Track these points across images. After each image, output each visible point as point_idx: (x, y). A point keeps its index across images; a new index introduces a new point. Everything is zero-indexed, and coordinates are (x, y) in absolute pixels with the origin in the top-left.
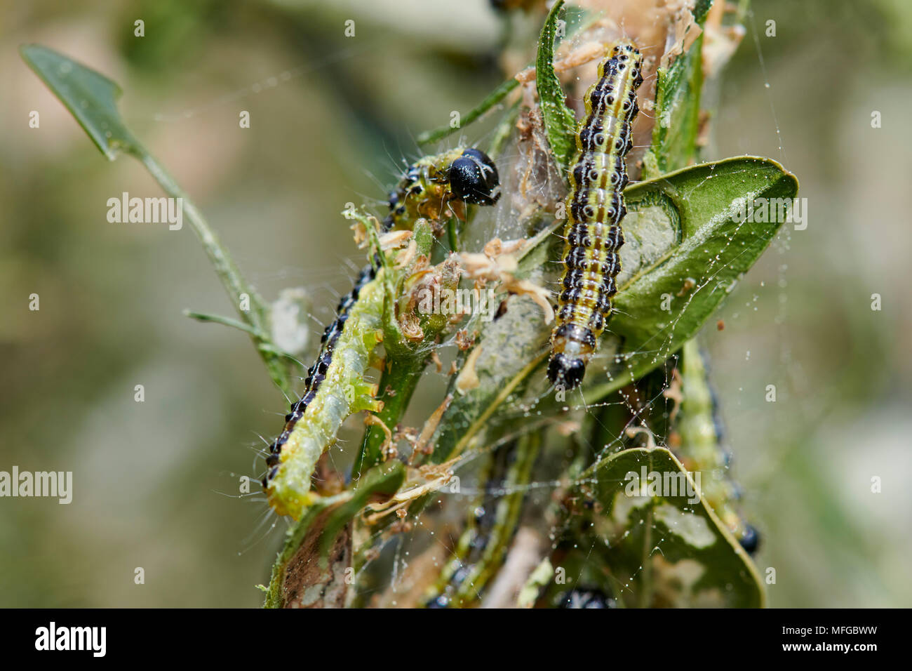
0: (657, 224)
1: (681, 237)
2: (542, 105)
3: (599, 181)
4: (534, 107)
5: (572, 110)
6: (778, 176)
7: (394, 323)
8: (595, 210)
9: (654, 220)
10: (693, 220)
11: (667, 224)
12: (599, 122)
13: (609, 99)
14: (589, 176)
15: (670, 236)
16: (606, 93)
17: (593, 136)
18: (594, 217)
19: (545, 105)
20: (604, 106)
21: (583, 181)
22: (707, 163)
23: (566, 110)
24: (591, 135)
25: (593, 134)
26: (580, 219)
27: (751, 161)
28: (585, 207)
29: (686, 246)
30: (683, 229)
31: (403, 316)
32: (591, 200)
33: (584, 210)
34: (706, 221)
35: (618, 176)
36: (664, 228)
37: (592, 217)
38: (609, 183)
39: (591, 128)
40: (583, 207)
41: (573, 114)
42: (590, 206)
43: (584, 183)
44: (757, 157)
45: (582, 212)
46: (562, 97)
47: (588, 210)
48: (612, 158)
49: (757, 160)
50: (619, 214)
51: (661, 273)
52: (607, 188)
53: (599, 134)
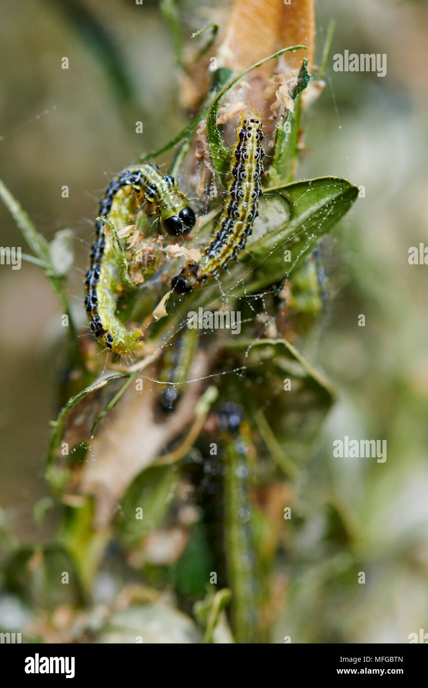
0: (277, 210)
1: (291, 218)
2: (210, 145)
3: (244, 198)
4: (205, 144)
5: (227, 148)
6: (348, 187)
7: (127, 277)
8: (241, 214)
9: (276, 208)
10: (298, 210)
11: (283, 210)
12: (242, 166)
13: (245, 156)
14: (239, 195)
15: (284, 216)
16: (243, 153)
17: (239, 174)
18: (240, 218)
19: (211, 145)
20: (243, 159)
21: (235, 197)
22: (307, 180)
23: (224, 148)
24: (238, 172)
25: (240, 173)
26: (231, 216)
27: (332, 179)
28: (236, 211)
29: (295, 223)
30: (292, 213)
31: (132, 273)
32: (240, 208)
33: (234, 213)
34: (306, 210)
35: (256, 193)
36: (280, 212)
37: (238, 218)
38: (251, 198)
39: (238, 168)
40: (234, 210)
41: (227, 150)
42: (238, 212)
43: (236, 198)
44: (336, 177)
45: (233, 213)
46: (222, 141)
47: (237, 213)
48: (253, 184)
49: (336, 179)
50: (254, 216)
51: (279, 237)
52: (250, 202)
53: (243, 172)
